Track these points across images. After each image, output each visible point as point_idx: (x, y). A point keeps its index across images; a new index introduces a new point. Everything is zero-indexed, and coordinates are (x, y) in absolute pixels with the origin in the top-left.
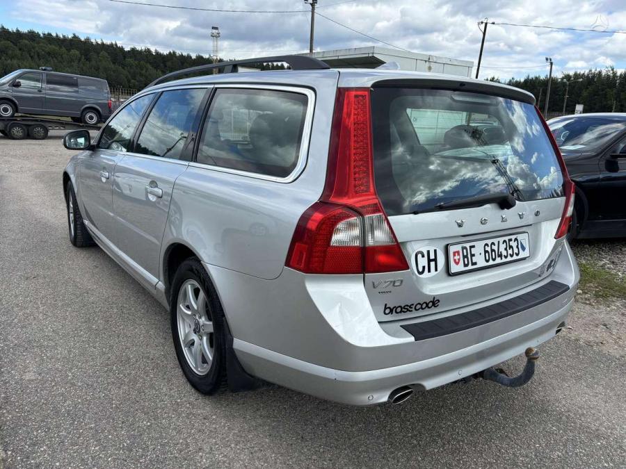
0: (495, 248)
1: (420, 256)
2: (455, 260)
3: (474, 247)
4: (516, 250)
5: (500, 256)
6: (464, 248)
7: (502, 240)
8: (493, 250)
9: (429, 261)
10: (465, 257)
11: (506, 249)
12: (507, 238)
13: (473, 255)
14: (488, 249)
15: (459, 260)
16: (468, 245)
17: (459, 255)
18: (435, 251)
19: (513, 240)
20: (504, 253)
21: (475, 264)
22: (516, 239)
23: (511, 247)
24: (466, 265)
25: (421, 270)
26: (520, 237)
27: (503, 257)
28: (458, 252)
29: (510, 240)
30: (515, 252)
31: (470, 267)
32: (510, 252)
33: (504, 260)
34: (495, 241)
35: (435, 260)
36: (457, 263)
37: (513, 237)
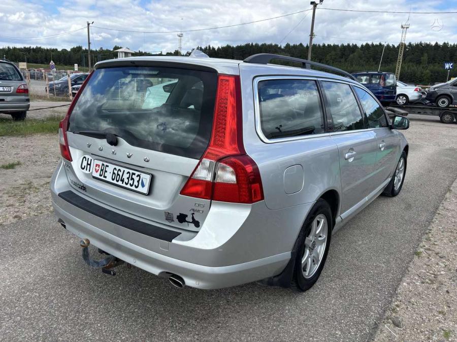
0: (121, 174)
1: (84, 159)
2: (96, 169)
3: (108, 166)
4: (136, 183)
5: (123, 181)
6: (103, 165)
7: (127, 170)
8: (118, 174)
9: (88, 164)
10: (102, 170)
11: (128, 178)
12: (131, 171)
13: (106, 171)
14: (116, 172)
15: (98, 170)
16: (105, 164)
17: (99, 167)
18: (91, 160)
19: (136, 175)
20: (126, 180)
21: (105, 177)
22: (139, 176)
23: (132, 179)
24: (101, 175)
25: (83, 167)
26: (143, 175)
27: (124, 183)
28: (99, 166)
29: (134, 174)
30: (135, 184)
31: (102, 178)
32: (131, 182)
33: (124, 185)
34: (122, 169)
35: (90, 165)
36: (97, 172)
37: (137, 173)
